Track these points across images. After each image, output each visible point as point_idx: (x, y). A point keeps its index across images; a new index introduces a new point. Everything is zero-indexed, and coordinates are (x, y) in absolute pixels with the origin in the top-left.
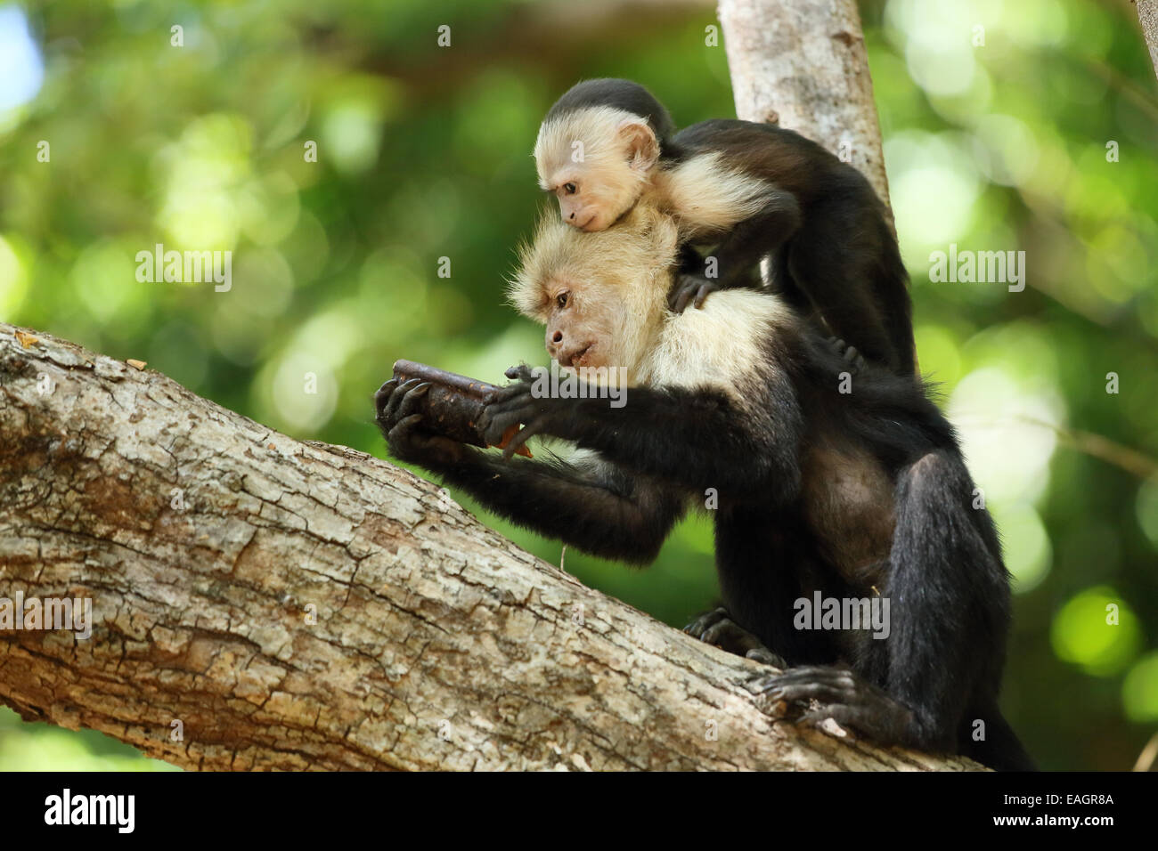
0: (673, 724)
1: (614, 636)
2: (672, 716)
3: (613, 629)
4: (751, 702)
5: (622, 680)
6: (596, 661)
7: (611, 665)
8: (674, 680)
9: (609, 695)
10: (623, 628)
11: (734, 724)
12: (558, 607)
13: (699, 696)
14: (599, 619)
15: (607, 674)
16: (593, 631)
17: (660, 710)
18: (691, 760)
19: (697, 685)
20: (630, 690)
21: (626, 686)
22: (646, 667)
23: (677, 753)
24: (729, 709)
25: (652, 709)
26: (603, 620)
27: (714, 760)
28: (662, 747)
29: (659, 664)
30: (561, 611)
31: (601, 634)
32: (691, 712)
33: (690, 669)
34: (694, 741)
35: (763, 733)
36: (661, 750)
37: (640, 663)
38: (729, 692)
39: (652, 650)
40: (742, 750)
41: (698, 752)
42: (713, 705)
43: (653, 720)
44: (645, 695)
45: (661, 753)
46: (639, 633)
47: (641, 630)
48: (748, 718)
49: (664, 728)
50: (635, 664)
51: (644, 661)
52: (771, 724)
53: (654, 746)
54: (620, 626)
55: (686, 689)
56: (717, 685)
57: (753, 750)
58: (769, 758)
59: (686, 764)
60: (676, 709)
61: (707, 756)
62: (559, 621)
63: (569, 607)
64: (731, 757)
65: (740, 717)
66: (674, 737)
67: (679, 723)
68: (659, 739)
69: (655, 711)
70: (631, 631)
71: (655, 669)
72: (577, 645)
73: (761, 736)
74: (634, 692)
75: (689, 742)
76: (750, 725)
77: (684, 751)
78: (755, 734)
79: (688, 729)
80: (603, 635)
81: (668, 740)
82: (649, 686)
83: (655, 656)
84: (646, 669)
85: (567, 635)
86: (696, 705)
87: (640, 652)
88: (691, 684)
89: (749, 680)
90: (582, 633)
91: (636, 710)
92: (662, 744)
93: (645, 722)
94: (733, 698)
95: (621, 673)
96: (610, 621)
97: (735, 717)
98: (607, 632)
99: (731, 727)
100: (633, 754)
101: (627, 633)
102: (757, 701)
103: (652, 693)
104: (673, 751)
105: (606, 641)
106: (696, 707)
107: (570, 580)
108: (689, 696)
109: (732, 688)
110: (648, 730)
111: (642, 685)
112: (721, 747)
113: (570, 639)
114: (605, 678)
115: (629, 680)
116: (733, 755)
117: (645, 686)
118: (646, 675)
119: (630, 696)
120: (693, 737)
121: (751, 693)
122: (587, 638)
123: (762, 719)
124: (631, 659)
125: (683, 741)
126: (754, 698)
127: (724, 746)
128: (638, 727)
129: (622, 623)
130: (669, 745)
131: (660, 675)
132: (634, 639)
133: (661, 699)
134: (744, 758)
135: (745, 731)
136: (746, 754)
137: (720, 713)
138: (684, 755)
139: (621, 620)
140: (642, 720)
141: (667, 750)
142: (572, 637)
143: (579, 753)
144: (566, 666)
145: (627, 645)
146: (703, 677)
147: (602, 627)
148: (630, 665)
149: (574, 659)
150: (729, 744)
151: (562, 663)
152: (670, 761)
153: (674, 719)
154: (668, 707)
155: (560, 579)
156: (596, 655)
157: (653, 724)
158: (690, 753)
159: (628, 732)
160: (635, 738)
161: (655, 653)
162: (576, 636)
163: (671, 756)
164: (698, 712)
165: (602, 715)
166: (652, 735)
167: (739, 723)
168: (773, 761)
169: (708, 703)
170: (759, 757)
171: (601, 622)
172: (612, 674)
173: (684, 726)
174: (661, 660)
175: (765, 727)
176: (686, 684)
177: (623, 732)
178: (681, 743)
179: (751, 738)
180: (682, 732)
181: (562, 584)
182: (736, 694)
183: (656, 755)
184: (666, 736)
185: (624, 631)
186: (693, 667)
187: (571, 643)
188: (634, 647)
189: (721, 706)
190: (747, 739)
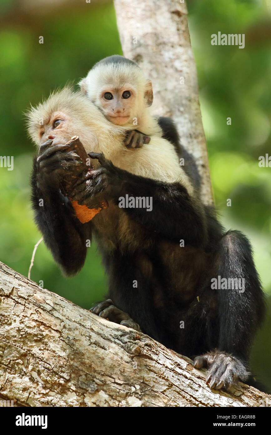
0: (83, 357)
1: (55, 313)
2: (82, 353)
3: (54, 309)
4: (122, 347)
5: (57, 335)
6: (44, 325)
7: (52, 327)
8: (84, 335)
9: (51, 342)
10: (59, 309)
11: (113, 357)
12: (26, 298)
13: (96, 344)
14: (47, 303)
15: (50, 331)
16: (44, 310)
17: (76, 350)
18: (91, 376)
19: (95, 337)
20: (61, 340)
21: (59, 337)
22: (70, 329)
23: (84, 372)
24: (111, 350)
25: (72, 349)
26: (49, 304)
27: (103, 375)
28: (77, 369)
29: (76, 327)
30: (28, 299)
31: (48, 311)
32: (92, 351)
33: (92, 329)
34: (93, 366)
35: (127, 362)
36: (76, 370)
37: (67, 326)
38: (111, 341)
39: (73, 320)
40: (117, 370)
41: (95, 371)
42: (103, 348)
43: (73, 355)
44: (69, 342)
45: (76, 372)
46: (67, 311)
47: (68, 310)
48: (121, 355)
49: (78, 359)
50: (64, 327)
51: (69, 325)
52: (132, 358)
53: (73, 368)
54: (57, 307)
55: (89, 340)
56: (105, 338)
57: (122, 371)
58: (130, 375)
59: (88, 377)
60: (85, 350)
61: (99, 373)
62: (26, 304)
63: (32, 297)
64: (112, 374)
65: (116, 354)
66: (83, 363)
67: (86, 357)
68: (76, 364)
69: (74, 350)
70: (63, 310)
71: (74, 330)
72: (35, 317)
73: (127, 364)
74: (63, 341)
75: (90, 366)
76: (122, 358)
77: (88, 371)
78: (124, 363)
79: (90, 359)
80: (49, 312)
81: (80, 365)
82: (71, 338)
83: (74, 323)
84: (70, 330)
85: (30, 312)
86: (94, 348)
87: (67, 320)
88: (92, 337)
89: (121, 336)
90: (38, 311)
91: (64, 350)
92: (77, 367)
93: (68, 356)
94: (113, 345)
95: (57, 331)
96: (52, 305)
97: (114, 354)
98: (50, 311)
99: (112, 359)
100: (62, 372)
101: (61, 311)
102: (125, 346)
103: (72, 341)
104: (82, 370)
105: (50, 315)
106: (95, 349)
107: (33, 284)
108: (91, 343)
109: (113, 340)
110: (70, 360)
111: (68, 337)
112: (106, 369)
113: (32, 314)
114: (49, 333)
115: (61, 335)
116: (112, 373)
117: (69, 338)
118: (70, 332)
119: (62, 342)
120: (93, 363)
121: (122, 342)
122: (41, 313)
123: (127, 355)
124: (63, 324)
125: (88, 365)
126: (124, 345)
127: (108, 368)
128: (65, 359)
129: (58, 306)
130: (80, 368)
131: (77, 332)
132: (64, 314)
133: (77, 345)
134: (118, 375)
135: (119, 361)
136: (119, 373)
137: (107, 352)
138: (87, 372)
139: (58, 305)
140: (67, 355)
141: (79, 370)
142: (33, 313)
143: (35, 371)
144: (29, 327)
145: (61, 317)
146: (98, 334)
147: (48, 308)
148: (62, 327)
149: (34, 324)
150: (110, 367)
151: (27, 325)
152: (81, 375)
153: (83, 355)
154: (80, 349)
155: (27, 283)
156: (45, 322)
157: (72, 357)
158: (91, 372)
159: (60, 360)
160: (63, 364)
161: (74, 321)
162: (35, 312)
163: (81, 373)
164: (96, 351)
165: (46, 352)
166: (72, 362)
167: (116, 357)
168: (132, 377)
169: (101, 347)
170: (125, 374)
171: (48, 305)
172: (53, 331)
173: (88, 358)
174: (78, 325)
175: (129, 359)
176: (90, 337)
177: (57, 361)
178: (87, 367)
179: (122, 365)
180: (87, 361)
181: (29, 286)
182: (115, 343)
183: (73, 372)
184: (79, 363)
185: (59, 310)
186: (94, 329)
187: (33, 316)
188: (64, 318)
189: (107, 349)
190: (119, 365)
